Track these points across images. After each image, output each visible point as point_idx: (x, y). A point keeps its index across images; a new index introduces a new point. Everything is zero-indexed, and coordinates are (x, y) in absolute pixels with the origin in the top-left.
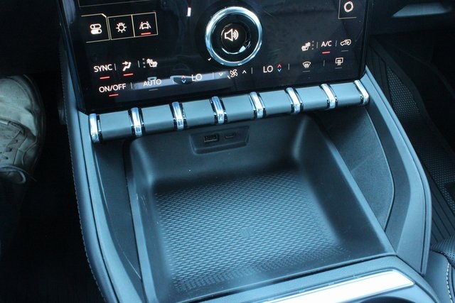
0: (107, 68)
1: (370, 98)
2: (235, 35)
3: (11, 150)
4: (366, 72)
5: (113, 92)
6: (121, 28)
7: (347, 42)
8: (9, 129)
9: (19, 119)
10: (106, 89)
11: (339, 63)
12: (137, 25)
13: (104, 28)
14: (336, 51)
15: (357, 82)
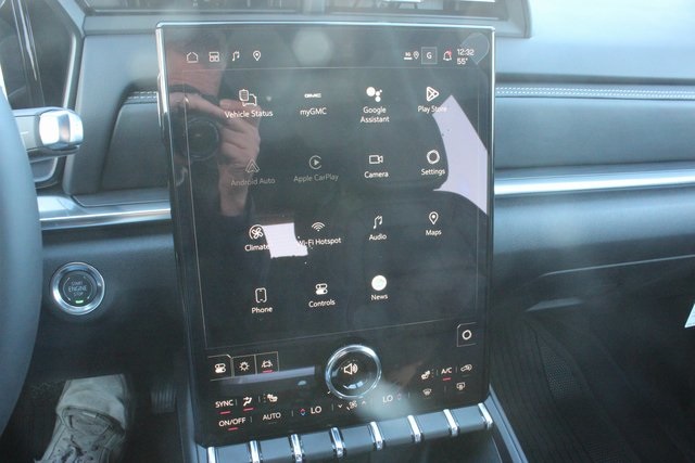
0: (228, 403)
1: (494, 424)
2: (354, 368)
3: (97, 448)
4: (490, 394)
5: (232, 426)
6: (244, 366)
7: (468, 367)
8: (97, 424)
9: (108, 409)
10: (226, 423)
11: (461, 387)
12: (260, 363)
13: (228, 368)
14: (456, 376)
15: (481, 405)
